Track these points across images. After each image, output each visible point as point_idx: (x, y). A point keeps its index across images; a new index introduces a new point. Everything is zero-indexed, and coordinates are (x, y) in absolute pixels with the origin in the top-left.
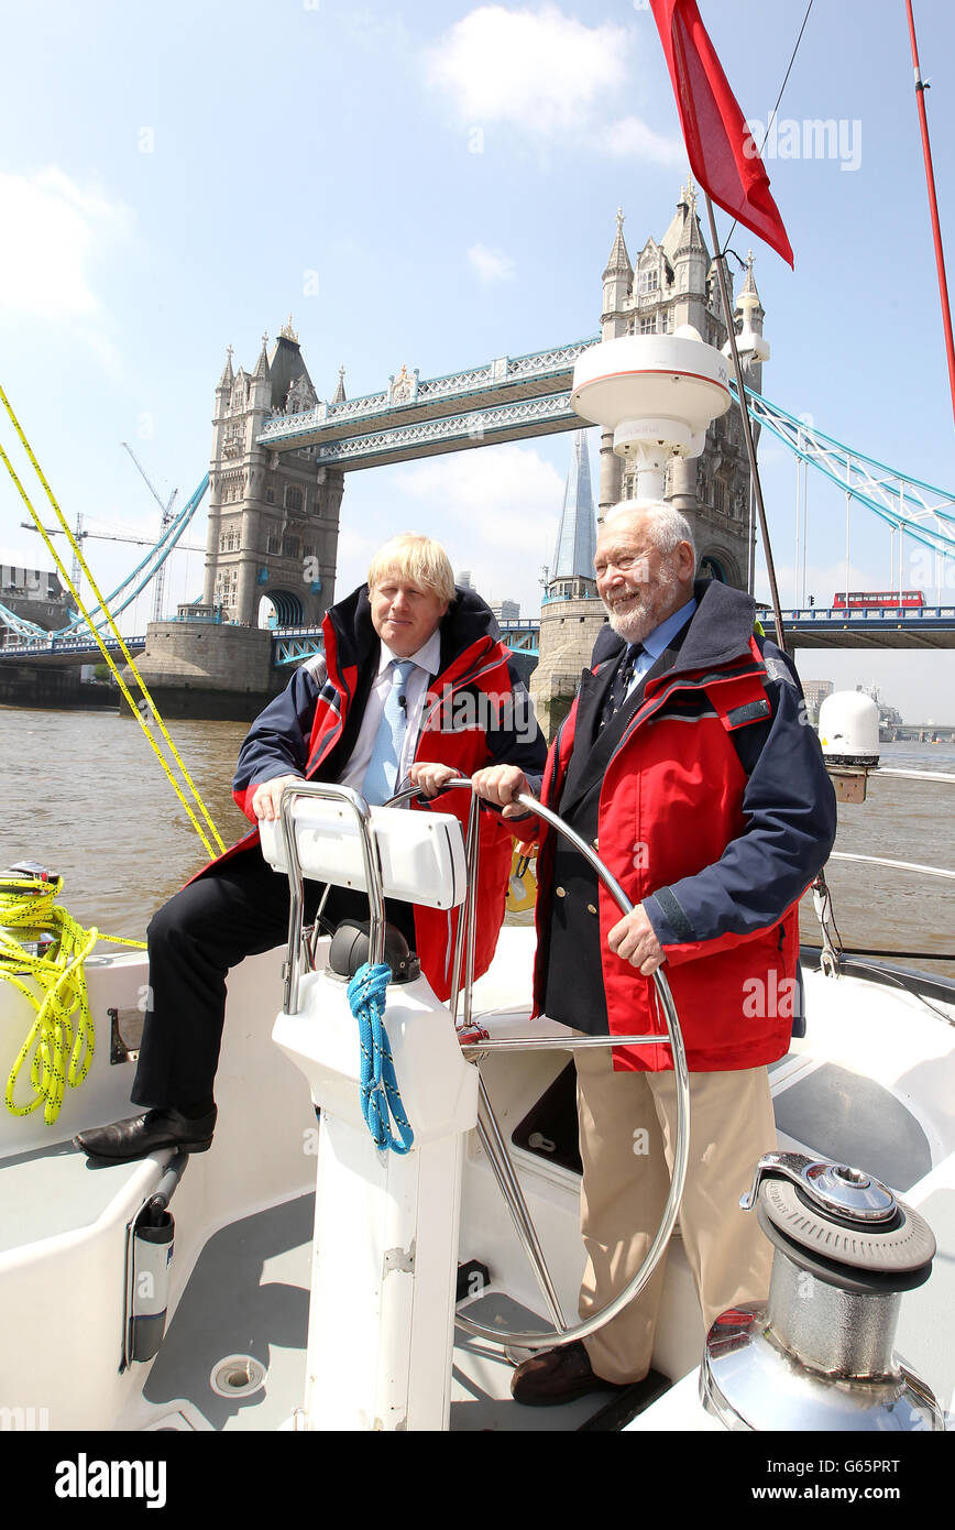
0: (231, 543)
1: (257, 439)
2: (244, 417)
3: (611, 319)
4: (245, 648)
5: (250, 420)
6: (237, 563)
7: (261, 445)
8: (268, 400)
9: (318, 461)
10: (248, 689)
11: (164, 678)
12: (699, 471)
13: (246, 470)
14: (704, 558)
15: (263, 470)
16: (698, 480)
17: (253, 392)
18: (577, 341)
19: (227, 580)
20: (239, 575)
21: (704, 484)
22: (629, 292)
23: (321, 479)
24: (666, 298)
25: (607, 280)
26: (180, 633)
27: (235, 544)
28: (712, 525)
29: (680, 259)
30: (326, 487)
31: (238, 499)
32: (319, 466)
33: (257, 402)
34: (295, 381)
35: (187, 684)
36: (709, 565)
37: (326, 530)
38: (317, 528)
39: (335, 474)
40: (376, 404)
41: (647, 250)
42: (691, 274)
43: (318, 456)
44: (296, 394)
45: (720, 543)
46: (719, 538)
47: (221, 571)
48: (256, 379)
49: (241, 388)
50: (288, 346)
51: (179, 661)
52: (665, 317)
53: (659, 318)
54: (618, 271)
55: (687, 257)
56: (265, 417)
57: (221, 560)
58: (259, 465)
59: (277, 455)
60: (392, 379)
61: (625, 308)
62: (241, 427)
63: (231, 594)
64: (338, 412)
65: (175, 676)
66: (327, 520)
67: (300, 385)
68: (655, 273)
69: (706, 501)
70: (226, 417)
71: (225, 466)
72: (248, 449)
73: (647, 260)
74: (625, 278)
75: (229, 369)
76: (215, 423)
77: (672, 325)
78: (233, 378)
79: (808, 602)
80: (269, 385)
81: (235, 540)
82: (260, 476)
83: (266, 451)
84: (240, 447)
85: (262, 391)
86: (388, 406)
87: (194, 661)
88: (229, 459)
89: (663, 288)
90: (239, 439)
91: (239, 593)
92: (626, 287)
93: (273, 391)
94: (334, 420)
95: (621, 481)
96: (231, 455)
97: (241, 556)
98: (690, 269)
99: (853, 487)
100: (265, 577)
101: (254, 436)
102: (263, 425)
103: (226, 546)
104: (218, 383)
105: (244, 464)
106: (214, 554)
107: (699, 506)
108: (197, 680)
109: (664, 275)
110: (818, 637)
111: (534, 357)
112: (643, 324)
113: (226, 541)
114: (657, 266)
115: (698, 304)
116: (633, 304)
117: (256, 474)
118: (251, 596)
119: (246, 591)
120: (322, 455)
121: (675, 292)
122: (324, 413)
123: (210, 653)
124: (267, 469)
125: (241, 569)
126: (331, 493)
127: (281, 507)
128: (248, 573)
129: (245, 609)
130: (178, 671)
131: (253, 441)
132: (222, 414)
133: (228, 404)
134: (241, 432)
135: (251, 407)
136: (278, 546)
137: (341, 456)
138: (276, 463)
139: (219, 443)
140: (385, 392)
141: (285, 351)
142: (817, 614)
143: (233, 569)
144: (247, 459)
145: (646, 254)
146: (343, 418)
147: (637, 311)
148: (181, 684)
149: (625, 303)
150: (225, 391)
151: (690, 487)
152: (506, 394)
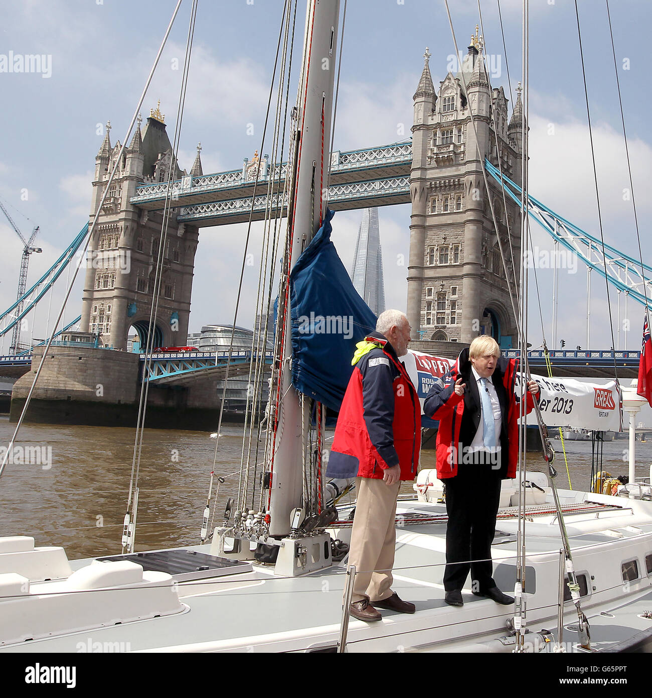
0: (106, 283)
1: (132, 200)
2: (120, 181)
3: (419, 129)
4: (118, 368)
5: (126, 184)
6: (112, 298)
7: (134, 205)
8: (141, 169)
9: (179, 218)
10: (119, 401)
11: (49, 392)
12: (483, 246)
13: (122, 224)
14: (486, 309)
15: (135, 225)
16: (482, 252)
17: (128, 162)
18: (393, 143)
19: (102, 312)
20: (113, 309)
21: (486, 254)
22: (433, 110)
23: (180, 232)
24: (461, 117)
25: (418, 100)
26: (64, 355)
27: (110, 283)
28: (491, 285)
29: (472, 90)
30: (184, 239)
31: (113, 246)
32: (179, 222)
33: (132, 170)
34: (162, 154)
35: (69, 397)
36: (489, 315)
37: (182, 273)
38: (178, 272)
39: (192, 229)
40: (233, 178)
41: (447, 81)
42: (480, 101)
43: (179, 214)
44: (162, 164)
45: (497, 298)
46: (496, 294)
47: (95, 304)
48: (132, 152)
49: (117, 158)
50: (156, 125)
51: (62, 378)
52: (460, 131)
53: (455, 132)
54: (425, 94)
55: (477, 89)
56: (137, 182)
57: (97, 295)
58: (133, 221)
59: (146, 213)
60: (246, 160)
61: (430, 122)
62: (118, 188)
63: (105, 324)
64: (201, 182)
65: (59, 390)
66: (184, 266)
67: (166, 157)
68: (453, 98)
69: (487, 268)
70: (104, 180)
71: (102, 219)
72: (123, 207)
73: (447, 88)
74: (431, 100)
75: (108, 142)
76: (94, 184)
77: (465, 138)
78: (110, 150)
79: (561, 344)
80: (142, 157)
81: (110, 280)
82: (132, 229)
83: (138, 209)
84: (116, 205)
85: (136, 163)
86: (243, 182)
87: (74, 378)
88: (106, 215)
89: (459, 109)
90: (115, 199)
91: (112, 323)
92: (430, 106)
93: (144, 161)
94: (198, 189)
95: (424, 251)
96: (107, 211)
97: (115, 293)
98: (479, 98)
99: (594, 263)
100: (134, 310)
101: (129, 197)
102: (137, 189)
103: (102, 284)
104: (98, 152)
105: (120, 218)
106: (90, 291)
107: (483, 271)
108: (76, 394)
109: (460, 100)
110: (567, 370)
111: (361, 152)
112: (443, 135)
113: (102, 280)
114: (454, 93)
115: (484, 124)
116: (437, 119)
117: (129, 228)
118: (123, 325)
119: (119, 321)
120: (182, 213)
121: (467, 113)
122: (189, 183)
123: (89, 372)
124: (138, 223)
125: (115, 304)
126: (188, 243)
127: (149, 255)
128: (120, 307)
129: (117, 336)
130: (62, 387)
131: (128, 201)
132: (101, 177)
133: (107, 170)
134: (117, 193)
135: (127, 173)
136: (145, 285)
137: (197, 216)
138: (146, 219)
139: (98, 201)
140: (241, 171)
141: (154, 130)
142: (568, 354)
143: (107, 304)
144: (122, 215)
145: (447, 83)
146: (205, 188)
147: (439, 125)
148: (63, 397)
149: (430, 118)
150: (105, 159)
151: (477, 257)
152: (337, 178)
